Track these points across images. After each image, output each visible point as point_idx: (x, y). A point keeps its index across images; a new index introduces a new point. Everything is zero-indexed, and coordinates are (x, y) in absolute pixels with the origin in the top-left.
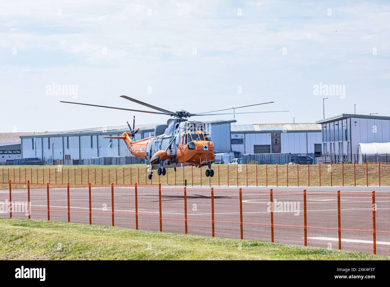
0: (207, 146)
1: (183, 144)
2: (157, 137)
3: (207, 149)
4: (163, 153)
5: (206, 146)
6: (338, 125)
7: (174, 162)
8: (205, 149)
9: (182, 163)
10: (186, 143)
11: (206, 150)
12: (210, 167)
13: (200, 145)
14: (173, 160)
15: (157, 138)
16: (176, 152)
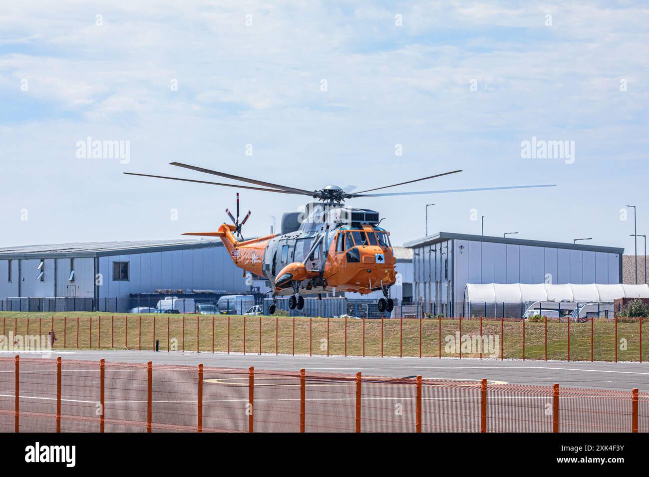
0: (382, 255)
1: (336, 251)
2: (285, 236)
3: (383, 262)
4: (298, 268)
5: (380, 256)
6: (435, 251)
7: (319, 285)
8: (378, 262)
9: (336, 286)
10: (343, 250)
11: (381, 264)
12: (386, 294)
13: (370, 254)
14: (318, 280)
15: (286, 238)
16: (323, 267)
